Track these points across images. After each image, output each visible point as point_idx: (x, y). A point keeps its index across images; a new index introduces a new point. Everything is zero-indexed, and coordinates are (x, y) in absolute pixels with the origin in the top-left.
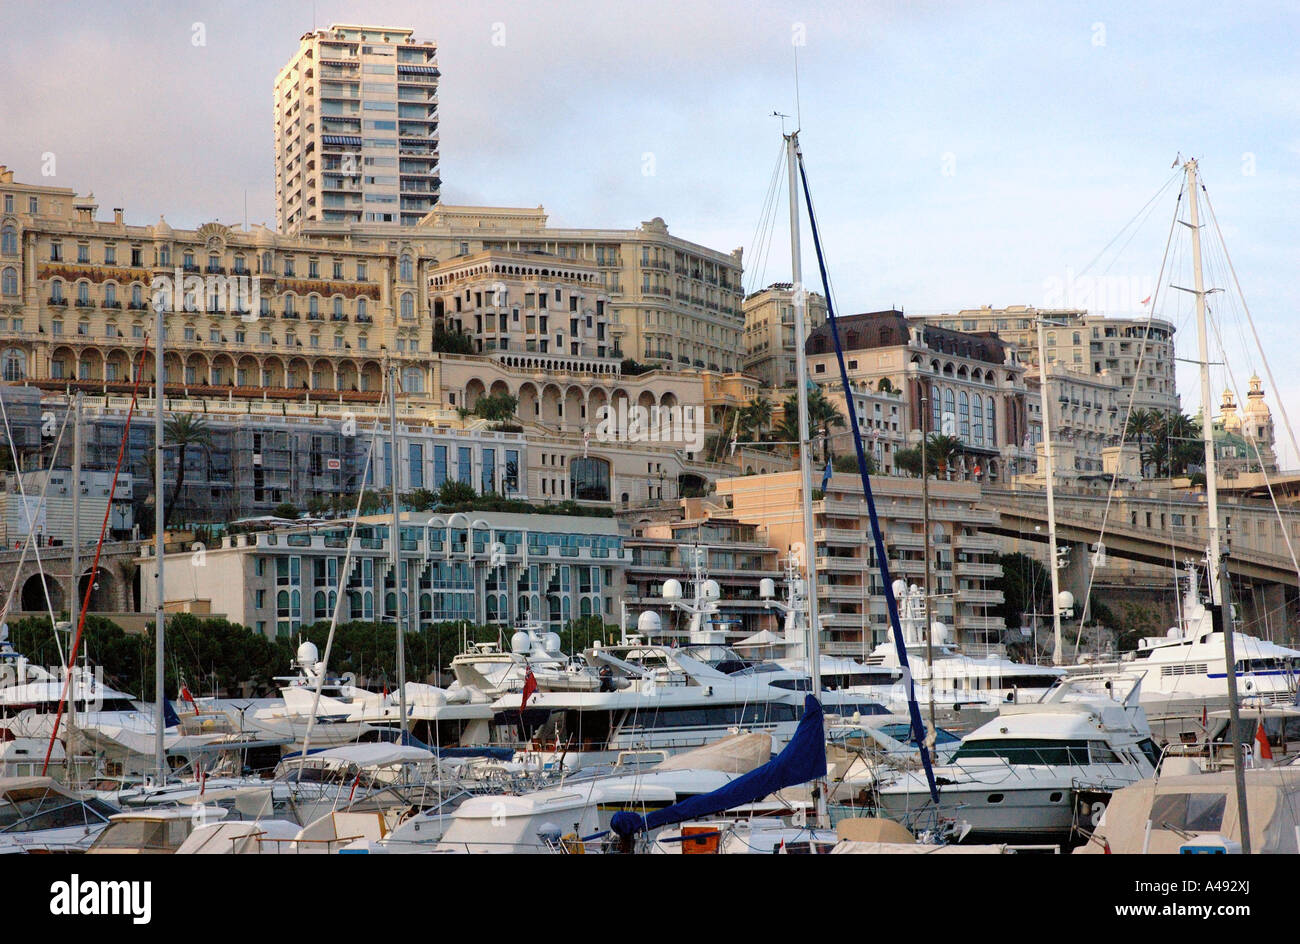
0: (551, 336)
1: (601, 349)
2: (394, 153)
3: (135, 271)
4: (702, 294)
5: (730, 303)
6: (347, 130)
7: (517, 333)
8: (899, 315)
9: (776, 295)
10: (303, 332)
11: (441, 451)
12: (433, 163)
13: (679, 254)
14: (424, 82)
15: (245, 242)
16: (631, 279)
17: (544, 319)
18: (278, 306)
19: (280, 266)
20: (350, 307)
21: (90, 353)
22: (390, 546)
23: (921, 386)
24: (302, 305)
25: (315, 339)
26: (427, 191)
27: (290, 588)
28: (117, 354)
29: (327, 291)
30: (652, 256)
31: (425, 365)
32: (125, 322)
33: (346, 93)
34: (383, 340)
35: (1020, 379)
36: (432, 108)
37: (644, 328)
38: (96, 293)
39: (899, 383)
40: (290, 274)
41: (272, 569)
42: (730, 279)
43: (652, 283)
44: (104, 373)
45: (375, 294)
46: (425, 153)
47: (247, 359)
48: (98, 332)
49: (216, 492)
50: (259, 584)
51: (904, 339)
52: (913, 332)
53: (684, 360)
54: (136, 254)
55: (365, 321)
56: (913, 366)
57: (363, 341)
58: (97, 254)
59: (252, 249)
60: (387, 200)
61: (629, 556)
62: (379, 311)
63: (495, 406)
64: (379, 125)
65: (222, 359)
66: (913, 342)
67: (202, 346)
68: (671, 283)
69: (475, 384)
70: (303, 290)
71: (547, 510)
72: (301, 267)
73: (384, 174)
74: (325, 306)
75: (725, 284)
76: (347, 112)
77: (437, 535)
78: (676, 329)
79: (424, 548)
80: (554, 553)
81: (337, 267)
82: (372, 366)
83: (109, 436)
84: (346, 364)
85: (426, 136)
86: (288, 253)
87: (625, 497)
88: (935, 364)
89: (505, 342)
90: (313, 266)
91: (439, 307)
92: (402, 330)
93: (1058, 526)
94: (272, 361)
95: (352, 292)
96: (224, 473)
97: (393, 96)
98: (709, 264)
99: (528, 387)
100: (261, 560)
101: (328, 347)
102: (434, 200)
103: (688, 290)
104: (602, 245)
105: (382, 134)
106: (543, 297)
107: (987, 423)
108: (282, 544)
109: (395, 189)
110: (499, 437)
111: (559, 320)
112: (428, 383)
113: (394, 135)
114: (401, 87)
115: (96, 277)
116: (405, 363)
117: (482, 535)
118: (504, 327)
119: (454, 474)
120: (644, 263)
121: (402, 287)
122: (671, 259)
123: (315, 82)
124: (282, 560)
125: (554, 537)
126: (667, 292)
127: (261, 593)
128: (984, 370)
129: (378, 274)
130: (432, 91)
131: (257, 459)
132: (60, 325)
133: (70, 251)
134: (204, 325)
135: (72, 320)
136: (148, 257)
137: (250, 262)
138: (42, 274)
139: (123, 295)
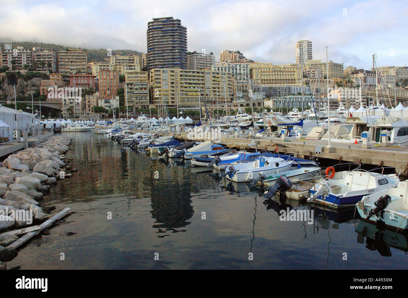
0: (315, 75)
1: (322, 76)
2: (307, 54)
3: (269, 71)
4: (337, 69)
5: (341, 69)
6: (302, 52)
7: (312, 75)
8: (363, 69)
9: (349, 68)
10: (287, 76)
11: (300, 89)
12: (312, 55)
13: (334, 64)
14: (310, 46)
15: (281, 67)
16: (328, 67)
17: (315, 73)
18: (284, 74)
19: (284, 69)
20: (292, 73)
21: (265, 80)
22: (288, 100)
23: (365, 78)
24: (287, 73)
25: (288, 77)
26: (311, 58)
27: (277, 104)
28: (267, 80)
30: (330, 65)
31: (300, 79)
32: (268, 76)
33: (302, 48)
34: (296, 77)
35: (380, 76)
36: (311, 49)
37: (329, 73)
38: (265, 74)
39: (362, 78)
40: (286, 70)
41: (275, 102)
42: (342, 67)
43: (330, 68)
44: (266, 82)
45: (295, 72)
46: (310, 54)
47: (281, 80)
48: (266, 78)
49: (275, 94)
50: (274, 103)
51: (363, 72)
52: (364, 72)
53: (335, 76)
54: (269, 70)
55: (294, 75)
56: (364, 76)
57: (294, 77)
58: (265, 70)
59: (281, 68)
60: (306, 59)
61: (316, 99)
62: (295, 74)
63: (307, 83)
64: (305, 51)
65: (278, 80)
66: (364, 73)
67: (276, 78)
68: (333, 68)
69: (306, 81)
71: (308, 95)
72: (287, 70)
73: (306, 56)
74: (289, 73)
75: (341, 67)
76: (302, 50)
77: (293, 98)
78: (334, 73)
79: (292, 99)
80: (307, 100)
81: (291, 69)
82: (294, 79)
83: (264, 89)
84: (292, 79)
85: (310, 52)
86: (286, 68)
87: (322, 93)
88: (367, 75)
89: (310, 76)
90: (288, 69)
91: (304, 72)
92: (298, 75)
93: (378, 95)
94: (284, 79)
95: (292, 72)
96: (276, 92)
97: (307, 48)
98: (339, 65)
99: (312, 81)
100: (274, 101)
101: (290, 78)
102: (312, 59)
103: (335, 68)
104: (324, 64)
106: (314, 71)
107: (373, 81)
108: (276, 99)
109: (307, 58)
110: (307, 87)
111: (316, 73)
112: (301, 81)
113: (307, 52)
114: (308, 47)
115: (265, 72)
116: (298, 79)
117: (298, 98)
118: (310, 74)
119: (299, 91)
120: (329, 66)
121: (298, 71)
122: (333, 65)
123: (298, 47)
124: (276, 101)
125: (307, 98)
126: (332, 69)
127: (274, 104)
129: (295, 70)
130: (311, 47)
131: (279, 90)
132: (262, 77)
133: (263, 70)
134: (276, 76)
135: (263, 77)
136: (270, 70)
137: (281, 69)
138: (260, 72)
139: (268, 74)
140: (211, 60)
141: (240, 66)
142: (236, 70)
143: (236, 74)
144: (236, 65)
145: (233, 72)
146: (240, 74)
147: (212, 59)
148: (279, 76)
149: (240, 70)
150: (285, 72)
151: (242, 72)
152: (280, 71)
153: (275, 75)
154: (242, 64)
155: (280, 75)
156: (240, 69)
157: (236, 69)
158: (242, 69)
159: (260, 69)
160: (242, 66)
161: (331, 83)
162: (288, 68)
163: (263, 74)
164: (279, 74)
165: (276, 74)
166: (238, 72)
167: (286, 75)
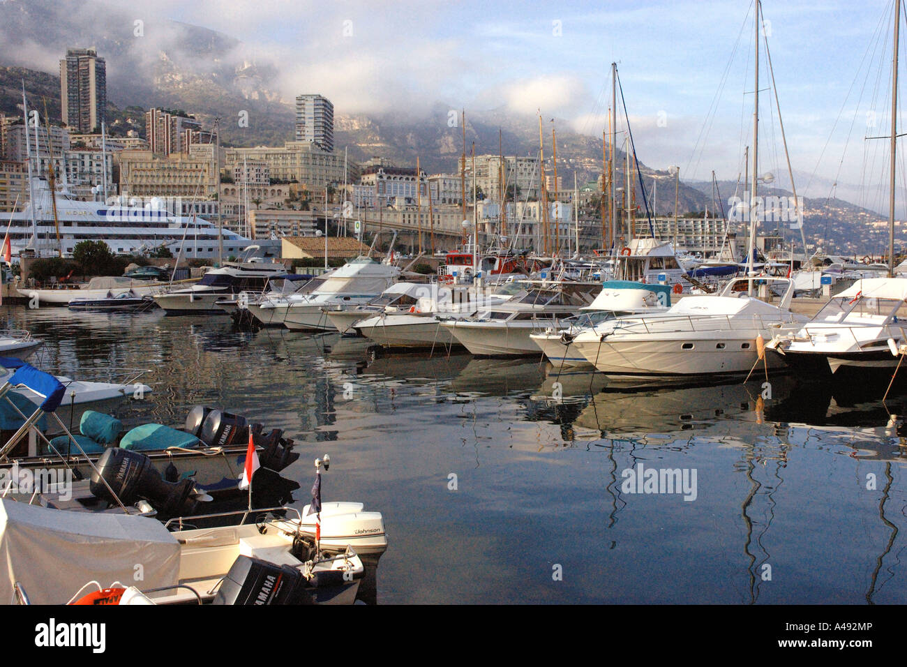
0: (250, 178)
1: (266, 181)
2: (312, 125)
3: (152, 169)
6: (303, 119)
10: (188, 180)
13: (313, 155)
17: (248, 175)
18: (183, 175)
19: (184, 166)
20: (199, 174)
21: (141, 186)
24: (188, 174)
25: (190, 181)
28: (147, 186)
29: (194, 171)
31: (215, 186)
32: (150, 179)
33: (303, 111)
34: (206, 181)
38: (144, 174)
39: (375, 182)
40: (186, 168)
45: (205, 171)
47: (175, 186)
48: (144, 181)
51: (377, 171)
52: (379, 170)
54: (152, 166)
56: (378, 179)
57: (201, 182)
58: (144, 166)
59: (177, 163)
62: (206, 175)
64: (310, 118)
65: (169, 186)
66: (379, 173)
67: (166, 184)
68: (310, 162)
70: (189, 171)
72: (188, 166)
73: (310, 130)
74: (194, 174)
75: (335, 161)
76: (302, 115)
78: (311, 172)
81: (196, 166)
82: (202, 186)
86: (186, 163)
88: (388, 177)
90: (191, 166)
92: (211, 179)
94: (180, 186)
95: (200, 171)
97: (313, 112)
101: (193, 183)
103: (317, 163)
105: (310, 120)
106: (249, 170)
109: (313, 134)
111: (252, 174)
112: (215, 190)
113: (313, 120)
114: (315, 109)
116: (209, 186)
118: (239, 176)
121: (211, 169)
122: (309, 156)
128: (410, 178)
129: (205, 167)
132: (136, 180)
133: (138, 165)
134: (167, 179)
135: (139, 179)
136: (155, 166)
137: (177, 166)
138: (133, 170)
139: (149, 174)
140: (58, 140)
141: (91, 156)
142: (83, 165)
143: (82, 173)
144: (83, 156)
145: (75, 170)
146: (91, 173)
147: (61, 137)
148: (172, 180)
149: (91, 165)
150: (184, 171)
151: (95, 169)
152: (175, 169)
153: (164, 176)
154: (94, 152)
155: (175, 177)
156: (91, 162)
157: (83, 162)
158: (94, 164)
159: (133, 166)
160: (95, 157)
161: (282, 195)
162: (191, 164)
163: (138, 173)
164: (172, 174)
165: (166, 175)
166: (87, 169)
167: (186, 177)
